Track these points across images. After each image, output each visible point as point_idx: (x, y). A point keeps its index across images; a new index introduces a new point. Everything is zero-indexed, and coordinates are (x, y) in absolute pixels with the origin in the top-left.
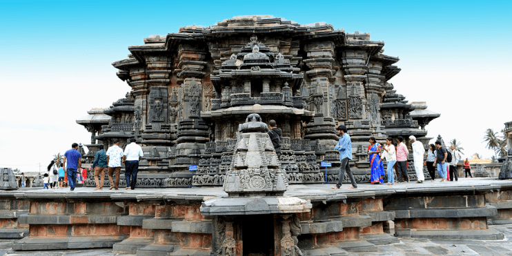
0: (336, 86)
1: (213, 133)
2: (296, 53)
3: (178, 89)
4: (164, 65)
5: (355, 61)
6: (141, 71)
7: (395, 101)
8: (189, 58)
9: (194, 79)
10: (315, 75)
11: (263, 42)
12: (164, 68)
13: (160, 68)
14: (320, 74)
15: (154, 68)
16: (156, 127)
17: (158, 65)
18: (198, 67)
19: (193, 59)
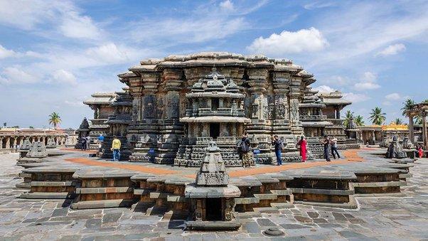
0: (269, 96)
1: (187, 129)
2: (241, 76)
3: (163, 95)
4: (154, 80)
5: (282, 80)
6: (138, 81)
7: (310, 102)
8: (171, 79)
9: (174, 92)
10: (253, 91)
11: (220, 71)
12: (154, 82)
13: (151, 82)
14: (257, 90)
15: (147, 82)
16: (149, 121)
17: (150, 80)
18: (177, 84)
19: (174, 79)
